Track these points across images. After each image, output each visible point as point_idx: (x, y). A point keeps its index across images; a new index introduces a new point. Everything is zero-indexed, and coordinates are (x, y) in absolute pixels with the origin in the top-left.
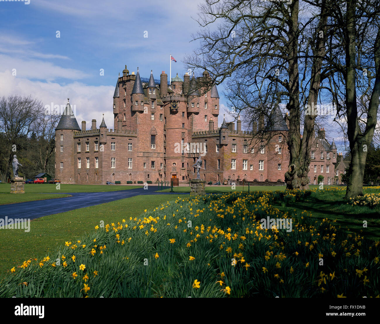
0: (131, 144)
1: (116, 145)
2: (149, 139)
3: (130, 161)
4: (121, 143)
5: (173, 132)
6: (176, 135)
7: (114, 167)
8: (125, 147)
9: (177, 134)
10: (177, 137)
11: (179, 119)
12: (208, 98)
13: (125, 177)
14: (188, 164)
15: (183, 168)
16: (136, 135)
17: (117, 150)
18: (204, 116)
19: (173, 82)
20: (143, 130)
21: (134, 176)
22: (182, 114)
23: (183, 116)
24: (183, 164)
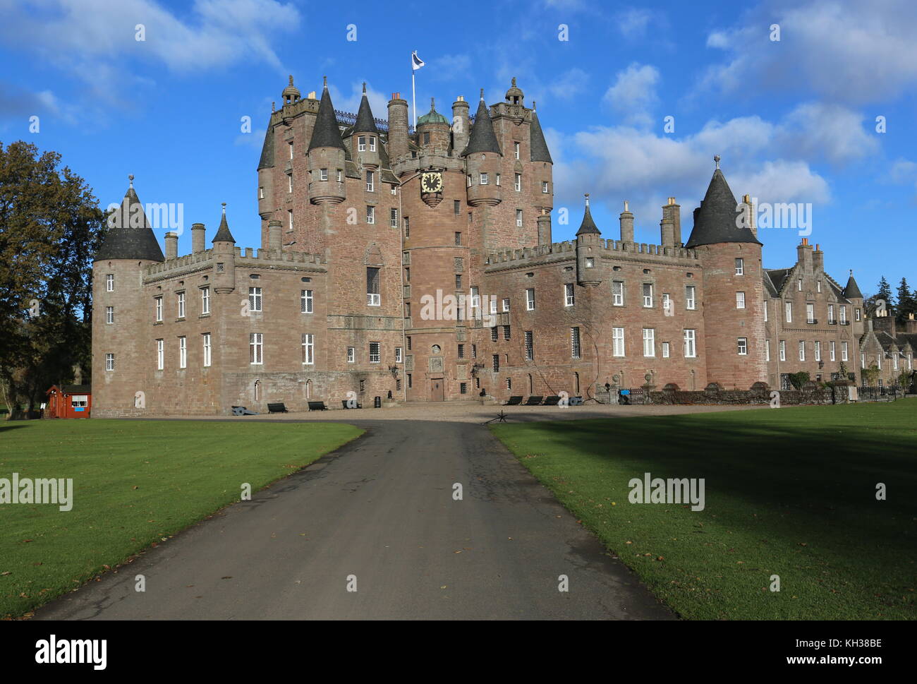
0: (309, 292)
1: (265, 296)
2: (362, 277)
3: (307, 344)
4: (278, 290)
5: (430, 257)
6: (439, 266)
7: (259, 360)
8: (292, 301)
9: (441, 263)
10: (441, 270)
11: (447, 221)
12: (524, 163)
13: (292, 392)
14: (474, 346)
15: (460, 360)
16: (325, 267)
17: (268, 310)
18: (516, 212)
19: (423, 124)
20: (344, 252)
21: (320, 387)
22: (452, 207)
23: (456, 211)
24: (460, 346)
